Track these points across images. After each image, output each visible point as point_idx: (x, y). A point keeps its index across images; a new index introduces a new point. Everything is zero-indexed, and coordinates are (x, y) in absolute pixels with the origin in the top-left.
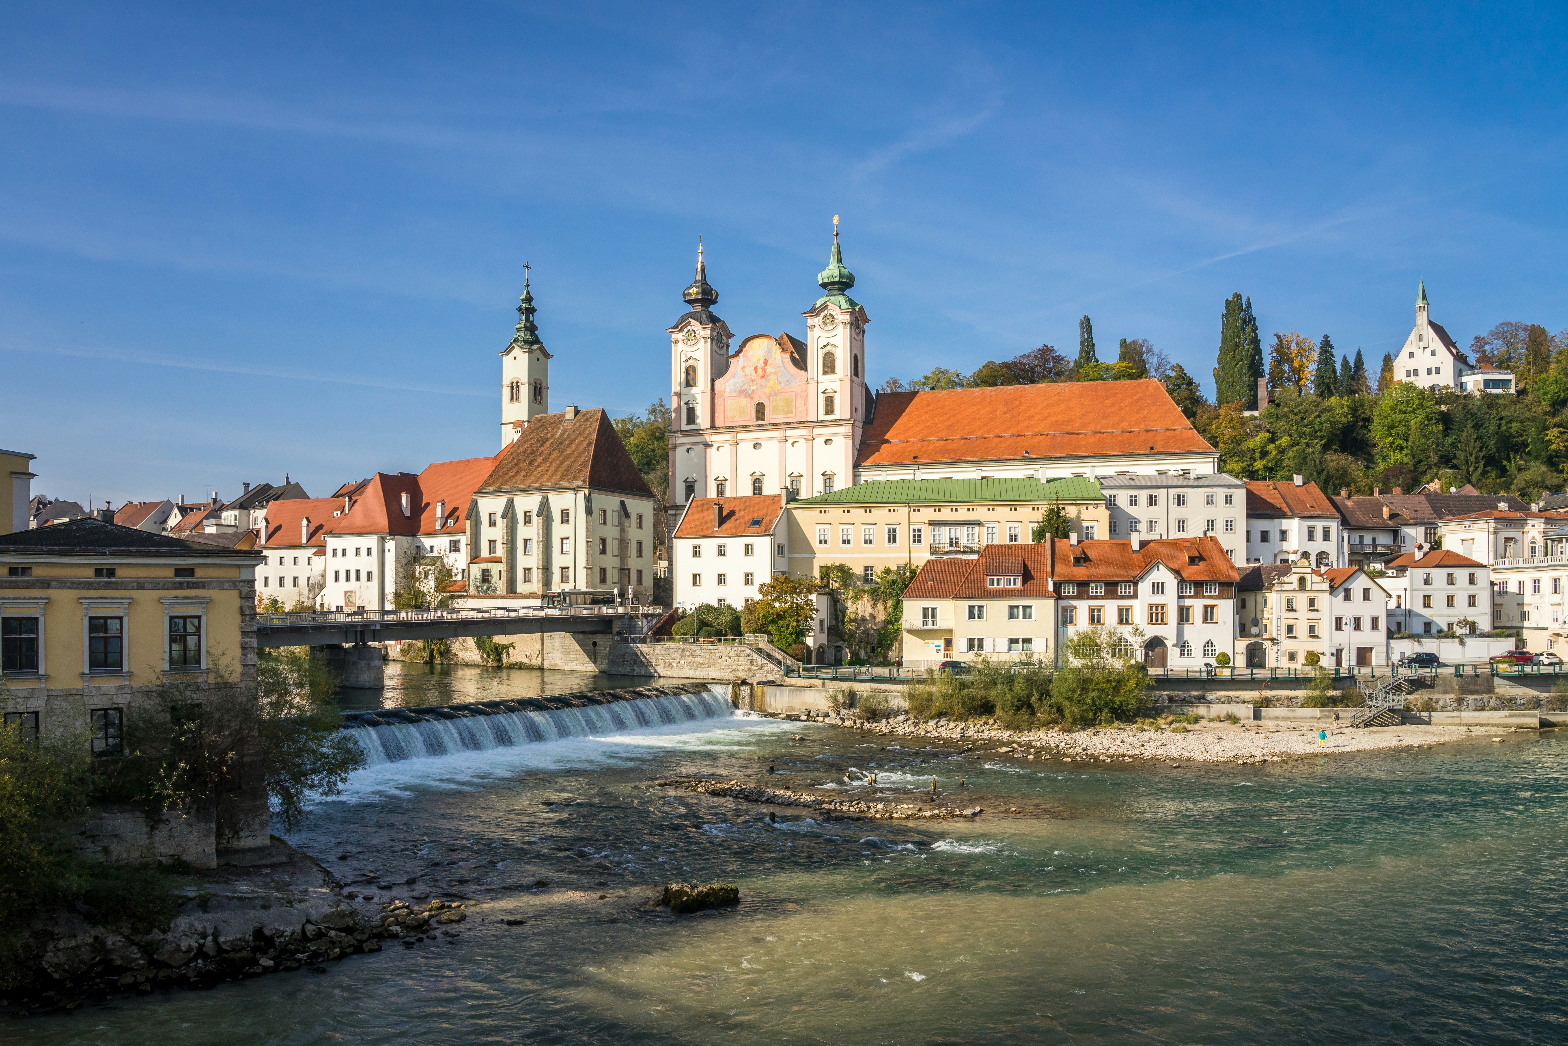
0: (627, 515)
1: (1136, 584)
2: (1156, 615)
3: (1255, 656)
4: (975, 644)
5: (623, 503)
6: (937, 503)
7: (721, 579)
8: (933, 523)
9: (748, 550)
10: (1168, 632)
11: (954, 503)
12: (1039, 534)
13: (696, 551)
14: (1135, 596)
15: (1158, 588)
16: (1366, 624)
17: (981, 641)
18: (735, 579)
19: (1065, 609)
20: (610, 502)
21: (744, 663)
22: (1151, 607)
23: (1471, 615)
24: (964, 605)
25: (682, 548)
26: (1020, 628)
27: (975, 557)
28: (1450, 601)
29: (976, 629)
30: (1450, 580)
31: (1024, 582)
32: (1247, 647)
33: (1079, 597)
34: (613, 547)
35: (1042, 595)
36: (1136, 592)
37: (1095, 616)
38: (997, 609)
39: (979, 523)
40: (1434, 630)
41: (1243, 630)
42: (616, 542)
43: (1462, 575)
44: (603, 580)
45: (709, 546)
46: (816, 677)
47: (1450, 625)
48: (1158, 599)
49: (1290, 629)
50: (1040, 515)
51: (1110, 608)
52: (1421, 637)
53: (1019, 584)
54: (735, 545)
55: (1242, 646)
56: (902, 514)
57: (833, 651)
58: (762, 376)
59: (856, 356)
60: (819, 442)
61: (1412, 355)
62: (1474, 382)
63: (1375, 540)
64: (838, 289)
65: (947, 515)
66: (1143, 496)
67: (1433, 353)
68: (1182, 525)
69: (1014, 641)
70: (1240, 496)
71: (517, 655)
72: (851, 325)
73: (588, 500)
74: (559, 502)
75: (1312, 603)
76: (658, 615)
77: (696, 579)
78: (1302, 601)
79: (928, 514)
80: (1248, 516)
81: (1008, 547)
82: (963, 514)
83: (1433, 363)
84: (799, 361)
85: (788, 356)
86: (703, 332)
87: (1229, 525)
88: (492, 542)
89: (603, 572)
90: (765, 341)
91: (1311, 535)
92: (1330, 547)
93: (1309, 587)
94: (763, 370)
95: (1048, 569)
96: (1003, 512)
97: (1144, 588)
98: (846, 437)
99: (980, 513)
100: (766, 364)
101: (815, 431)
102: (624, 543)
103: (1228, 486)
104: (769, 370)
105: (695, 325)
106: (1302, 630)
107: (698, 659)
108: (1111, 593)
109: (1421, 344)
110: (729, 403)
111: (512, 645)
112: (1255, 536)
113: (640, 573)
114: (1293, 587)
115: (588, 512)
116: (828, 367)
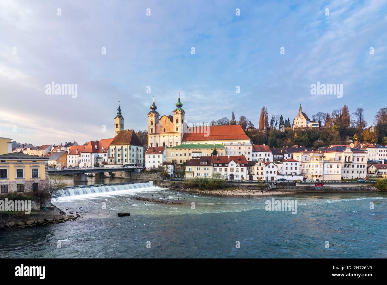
0: (138, 150)
1: (228, 164)
2: (232, 170)
3: (251, 178)
4: (198, 174)
5: (137, 147)
6: (194, 148)
7: (154, 162)
8: (193, 152)
9: (159, 157)
10: (234, 173)
11: (197, 148)
12: (211, 154)
13: (149, 157)
14: (228, 166)
15: (232, 165)
16: (273, 172)
17: (199, 174)
18: (156, 162)
19: (215, 168)
20: (134, 147)
21: (156, 177)
22: (231, 168)
23: (296, 171)
24: (196, 167)
25: (147, 156)
26: (206, 172)
27: (199, 158)
28: (291, 168)
29: (198, 172)
30: (292, 164)
31: (207, 163)
32: (249, 176)
33: (217, 166)
34: (135, 156)
35: (210, 165)
36: (228, 165)
37: (221, 170)
38: (202, 168)
39: (201, 152)
40: (288, 174)
41: (249, 173)
42: (136, 155)
43: (294, 163)
44: (133, 162)
45: (152, 156)
46: (168, 180)
47: (291, 173)
48: (232, 167)
49: (258, 173)
50: (212, 151)
51: (223, 168)
52: (285, 175)
53: (206, 164)
54: (156, 156)
55: (248, 176)
56: (187, 150)
57: (174, 175)
58: (165, 124)
59: (182, 120)
60: (175, 136)
61: (298, 119)
62: (310, 125)
63: (279, 156)
64: (179, 107)
65: (195, 150)
66: (233, 148)
67: (302, 119)
68: (240, 153)
69: (205, 174)
70: (251, 148)
71: (117, 176)
72: (182, 114)
73: (130, 147)
74: (125, 147)
75: (262, 168)
76: (142, 168)
77: (149, 162)
78: (260, 168)
79: (192, 150)
80: (253, 151)
81: (205, 157)
82: (198, 150)
83: (302, 121)
84: (172, 121)
85: (170, 120)
86: (154, 115)
87: (249, 153)
88: (112, 155)
89: (133, 160)
90: (165, 117)
91: (266, 155)
92: (269, 158)
93: (261, 165)
94: (165, 122)
95: (212, 161)
96: (206, 150)
97: (230, 164)
98: (180, 135)
99: (201, 150)
100: (166, 121)
101: (175, 134)
102: (137, 155)
103: (249, 146)
104: (166, 122)
105: (152, 113)
106: (260, 173)
107: (148, 177)
108: (223, 166)
109: (300, 117)
110: (159, 128)
111: (115, 174)
112: (255, 155)
113: (141, 160)
114: (259, 165)
115: (130, 149)
116: (177, 122)
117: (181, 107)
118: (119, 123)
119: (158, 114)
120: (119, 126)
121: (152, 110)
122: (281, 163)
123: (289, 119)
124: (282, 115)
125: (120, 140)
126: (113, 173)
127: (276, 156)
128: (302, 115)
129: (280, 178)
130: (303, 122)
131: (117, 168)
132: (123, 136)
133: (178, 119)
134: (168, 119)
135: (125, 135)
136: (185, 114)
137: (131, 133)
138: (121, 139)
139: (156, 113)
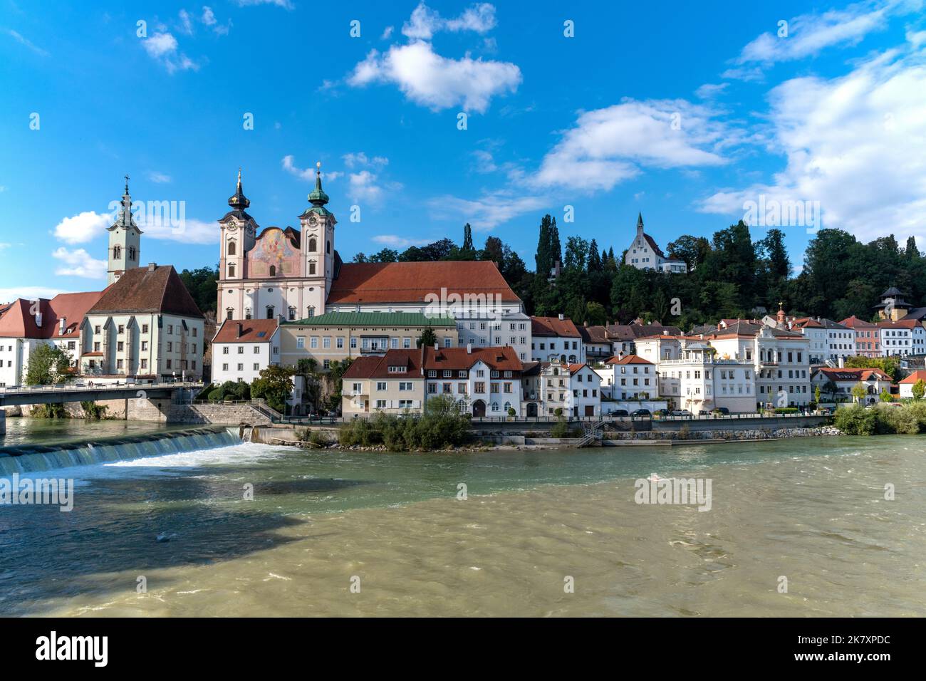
0: (186, 328)
1: (468, 371)
2: (479, 388)
3: (532, 411)
4: (381, 403)
5: (183, 322)
6: (365, 326)
7: (240, 367)
8: (362, 337)
9: (256, 350)
10: (486, 397)
11: (374, 326)
12: (419, 344)
13: (226, 351)
14: (468, 378)
15: (481, 373)
16: (590, 393)
17: (384, 402)
18: (248, 367)
19: (430, 385)
20: (175, 321)
21: (249, 415)
22: (476, 383)
23: (646, 389)
24: (376, 382)
25: (217, 349)
26: (406, 395)
27: (383, 355)
28: (635, 382)
29: (382, 395)
30: (635, 371)
31: (408, 370)
32: (527, 405)
33: (438, 378)
34: (176, 347)
35: (417, 376)
36: (468, 375)
37: (447, 388)
38: (393, 385)
39: (387, 337)
40: (627, 397)
41: (526, 397)
42: (179, 345)
43: (641, 368)
44: (169, 366)
45: (234, 347)
46: (290, 423)
47: (636, 395)
48: (480, 379)
49: (550, 396)
50: (420, 333)
51: (454, 384)
52: (620, 400)
53: (405, 371)
54: (249, 347)
55: (525, 405)
56: (346, 331)
57: (305, 407)
58: (275, 251)
59: (328, 243)
60: (306, 289)
61: (635, 252)
62: (666, 266)
63: (600, 349)
64: (319, 204)
65: (370, 332)
66: (478, 324)
67: (646, 251)
68: (498, 340)
69: (403, 402)
70: (529, 325)
71: (109, 412)
72: (326, 224)
73: (160, 319)
74: (142, 320)
75: (561, 382)
76: (201, 388)
77: (225, 367)
78: (556, 381)
79: (360, 332)
80: (533, 335)
81: (401, 351)
82: (379, 332)
83: (645, 256)
84: (296, 243)
85: (289, 240)
86: (239, 223)
87: (523, 340)
88: (97, 344)
89: (169, 362)
90: (276, 231)
91: (566, 346)
92: (576, 353)
93: (559, 374)
94: (275, 247)
95: (422, 363)
96: (401, 332)
97: (472, 374)
98: (321, 287)
99: (389, 332)
100: (276, 243)
101: (304, 283)
102: (184, 345)
103: (522, 320)
104: (278, 247)
105: (235, 219)
106: (556, 396)
107: (222, 413)
108: (455, 375)
109: (640, 246)
110: (254, 265)
111: (106, 406)
112: (538, 347)
113: (194, 362)
114: (551, 374)
115: (160, 326)
116: (313, 247)
117: (325, 206)
118: (123, 244)
119: (253, 222)
120: (123, 252)
121: (232, 209)
122: (607, 366)
123: (611, 250)
124: (594, 240)
125: (124, 297)
126: (99, 403)
127: (593, 348)
128: (645, 241)
129: (609, 410)
130: (648, 260)
131: (114, 387)
132: (136, 286)
133: (315, 238)
134: (283, 236)
135: (146, 280)
136: (335, 226)
137: (166, 278)
138: (131, 294)
139: (247, 217)
